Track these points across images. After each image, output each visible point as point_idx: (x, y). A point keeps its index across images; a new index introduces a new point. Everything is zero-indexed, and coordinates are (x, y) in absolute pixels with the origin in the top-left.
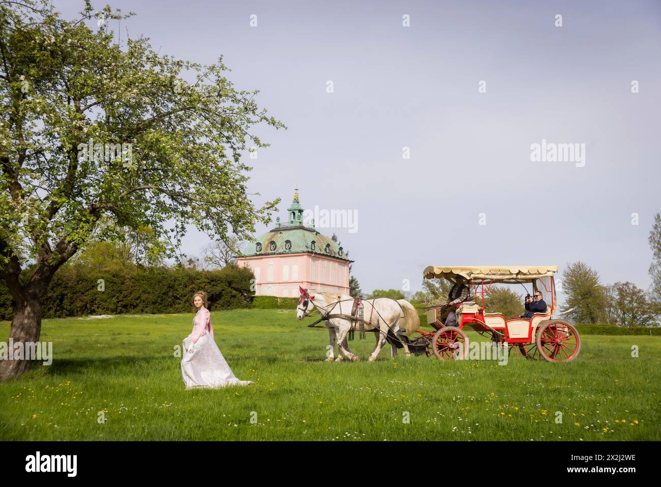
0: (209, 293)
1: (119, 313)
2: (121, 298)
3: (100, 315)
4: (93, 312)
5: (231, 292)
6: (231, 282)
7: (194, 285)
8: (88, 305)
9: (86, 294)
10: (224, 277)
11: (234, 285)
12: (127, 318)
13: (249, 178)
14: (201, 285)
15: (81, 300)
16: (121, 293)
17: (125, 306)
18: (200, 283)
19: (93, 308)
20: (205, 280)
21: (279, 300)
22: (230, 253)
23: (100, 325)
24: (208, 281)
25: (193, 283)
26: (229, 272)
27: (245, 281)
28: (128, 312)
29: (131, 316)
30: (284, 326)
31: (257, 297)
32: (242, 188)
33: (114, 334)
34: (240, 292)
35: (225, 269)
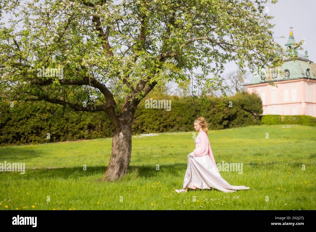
0: (226, 114)
1: (162, 132)
2: (162, 121)
3: (148, 133)
4: (143, 131)
5: (244, 113)
6: (243, 105)
7: (215, 109)
8: (139, 127)
9: (137, 118)
10: (238, 101)
11: (246, 107)
12: (168, 135)
13: (274, 25)
14: (220, 109)
15: (134, 123)
16: (162, 117)
17: (165, 127)
18: (220, 107)
19: (143, 129)
20: (223, 104)
21: (282, 117)
22: (239, 82)
23: (150, 141)
24: (225, 105)
25: (214, 107)
26: (241, 97)
27: (254, 103)
28: (167, 131)
29: (170, 134)
30: (288, 138)
31: (265, 116)
32: (270, 33)
33: (161, 148)
34: (251, 112)
35: (237, 95)
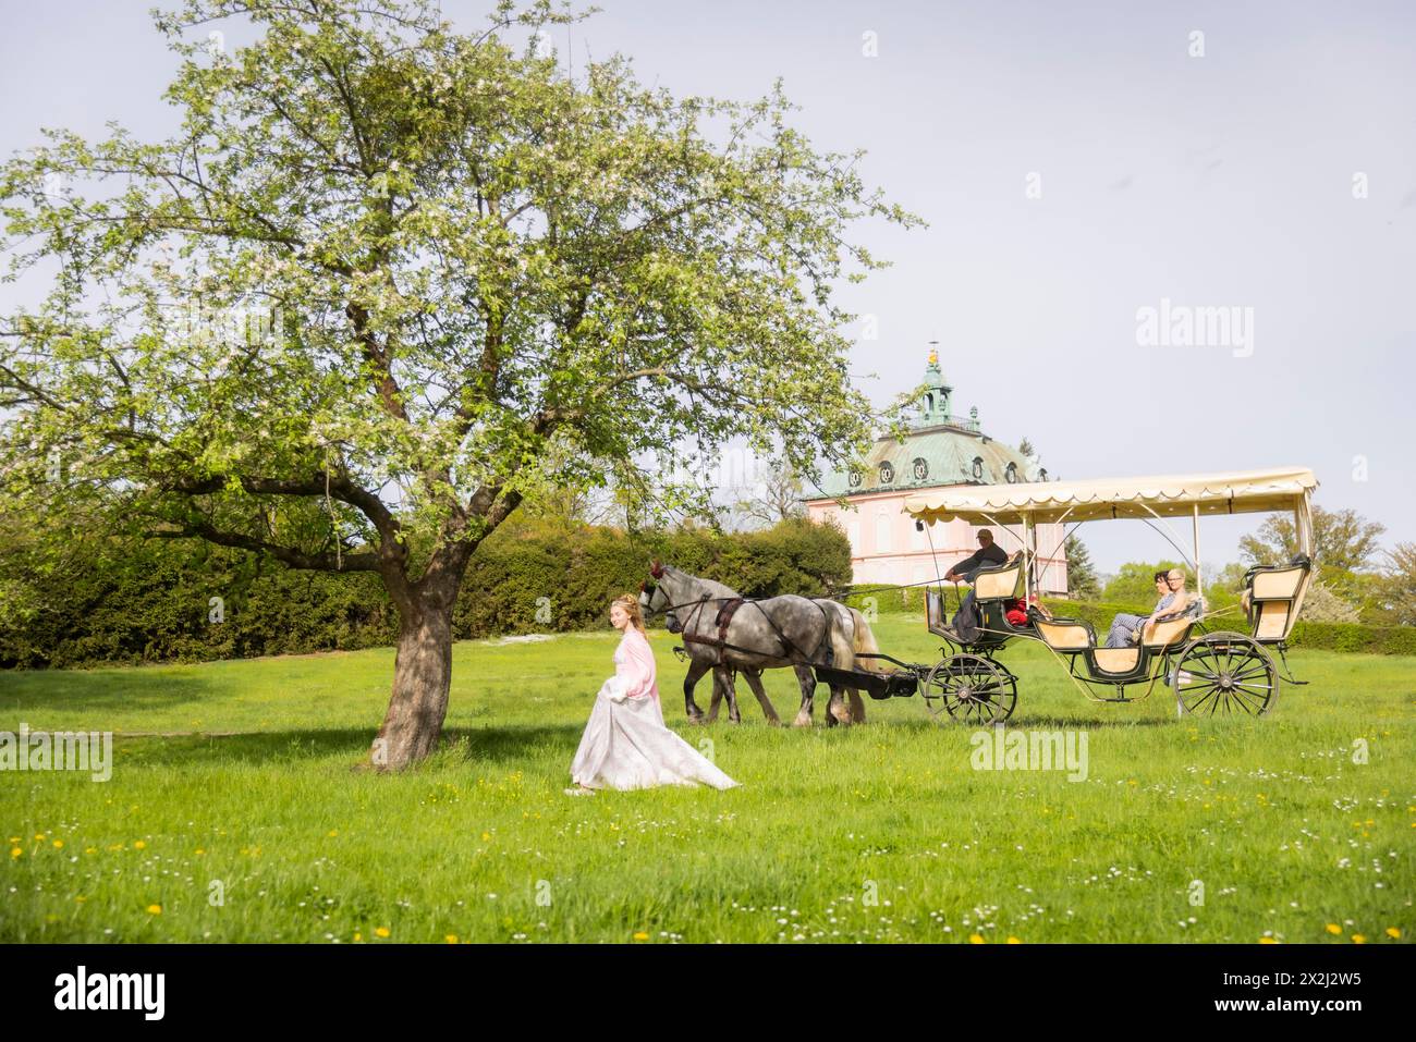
0: (750, 581)
1: (564, 630)
2: (565, 599)
3: (525, 634)
4: (509, 629)
5: (798, 579)
6: (796, 555)
7: (717, 566)
8: (500, 615)
9: (495, 590)
10: (782, 545)
11: (804, 563)
12: (580, 640)
13: (853, 342)
14: (733, 565)
15: (484, 605)
16: (565, 587)
17: (575, 615)
18: (731, 560)
19: (509, 620)
20: (740, 554)
21: (905, 592)
22: (789, 490)
23: (528, 656)
24: (748, 555)
25: (715, 561)
26: (791, 534)
27: (828, 552)
28: (581, 627)
29: (589, 635)
30: (920, 651)
31: (857, 587)
32: (841, 365)
33: (560, 676)
34: (819, 577)
35: (781, 527)
